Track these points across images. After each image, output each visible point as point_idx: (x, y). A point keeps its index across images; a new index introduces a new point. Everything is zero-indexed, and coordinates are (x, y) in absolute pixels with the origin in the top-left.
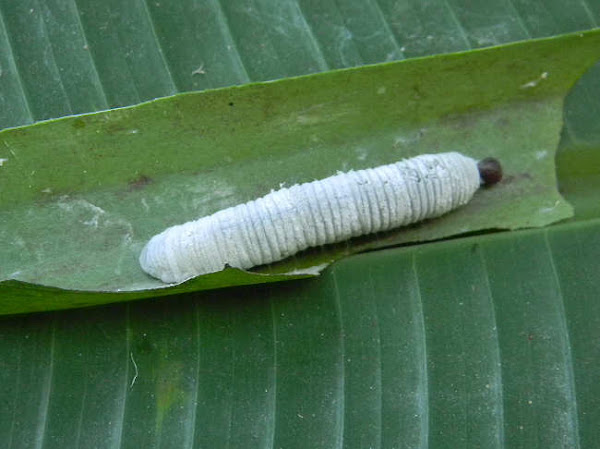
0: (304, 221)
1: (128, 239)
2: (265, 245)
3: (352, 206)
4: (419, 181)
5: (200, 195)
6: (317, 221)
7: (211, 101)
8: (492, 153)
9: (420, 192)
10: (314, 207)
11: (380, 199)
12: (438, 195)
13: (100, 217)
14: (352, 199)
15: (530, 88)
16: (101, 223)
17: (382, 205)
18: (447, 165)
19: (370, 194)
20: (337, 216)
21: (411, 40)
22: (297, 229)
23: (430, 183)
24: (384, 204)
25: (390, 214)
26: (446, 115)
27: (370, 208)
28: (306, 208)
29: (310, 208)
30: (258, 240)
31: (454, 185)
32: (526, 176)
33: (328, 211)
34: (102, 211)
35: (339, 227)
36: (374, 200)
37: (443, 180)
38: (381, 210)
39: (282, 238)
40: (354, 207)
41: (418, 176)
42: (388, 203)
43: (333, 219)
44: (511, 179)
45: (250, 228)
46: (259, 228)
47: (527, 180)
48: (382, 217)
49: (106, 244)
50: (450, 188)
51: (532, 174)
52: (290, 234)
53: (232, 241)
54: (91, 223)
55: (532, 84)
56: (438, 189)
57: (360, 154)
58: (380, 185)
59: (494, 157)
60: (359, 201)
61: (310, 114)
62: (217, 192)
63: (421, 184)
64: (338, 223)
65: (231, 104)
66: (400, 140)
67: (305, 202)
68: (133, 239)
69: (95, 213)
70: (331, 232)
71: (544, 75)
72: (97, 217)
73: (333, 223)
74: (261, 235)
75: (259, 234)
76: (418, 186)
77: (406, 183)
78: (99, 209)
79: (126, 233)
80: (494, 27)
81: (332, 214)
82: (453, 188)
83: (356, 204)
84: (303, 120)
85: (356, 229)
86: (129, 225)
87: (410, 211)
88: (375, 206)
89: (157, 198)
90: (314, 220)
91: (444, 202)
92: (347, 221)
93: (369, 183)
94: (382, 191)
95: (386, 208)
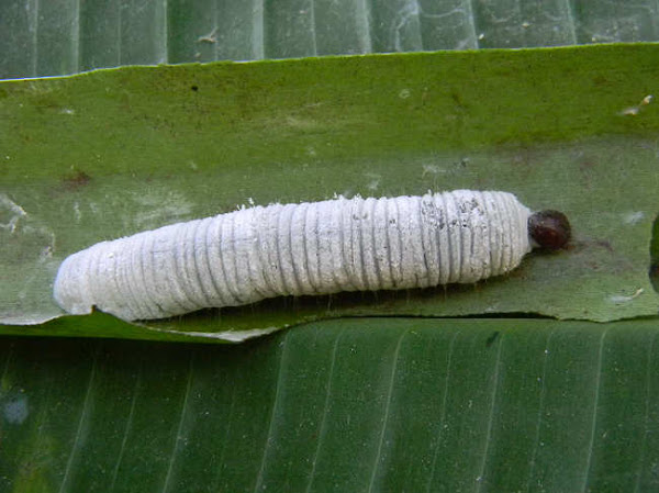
0: (265, 258)
1: (47, 253)
2: (207, 282)
3: (336, 248)
4: (442, 226)
5: (148, 208)
6: (283, 260)
7: (168, 80)
8: (560, 204)
9: (438, 244)
10: (283, 241)
11: (377, 246)
12: (467, 253)
13: (20, 219)
14: (337, 238)
15: (629, 115)
16: (19, 228)
17: (379, 253)
18: (490, 209)
19: (364, 235)
20: (313, 258)
21: (496, 26)
22: (253, 268)
23: (457, 232)
24: (382, 252)
25: (391, 268)
26: (503, 141)
27: (362, 255)
28: (272, 240)
29: (277, 241)
30: (198, 275)
31: (493, 240)
32: (605, 245)
33: (301, 249)
34: (24, 213)
35: (316, 276)
36: (368, 245)
37: (477, 231)
38: (376, 261)
39: (231, 276)
40: (338, 250)
41: (441, 220)
42: (389, 253)
43: (307, 263)
44: (582, 246)
45: (189, 257)
46: (200, 258)
47: (604, 251)
48: (378, 271)
49: (20, 257)
50: (486, 244)
51: (614, 244)
52: (243, 272)
53: (163, 272)
54: (9, 225)
55: (633, 112)
56: (467, 242)
57: (371, 180)
58: (383, 224)
59: (563, 211)
60: (347, 243)
61: (304, 115)
62: (171, 209)
63: (444, 232)
64: (314, 269)
65: (195, 89)
66: (431, 168)
67: (272, 231)
68: (53, 254)
69: (15, 214)
70: (304, 279)
71: (647, 99)
72: (15, 219)
73: (307, 268)
74: (202, 267)
75: (199, 265)
76: (437, 234)
77: (421, 227)
78: (20, 208)
79: (47, 246)
80: (623, 20)
81: (306, 255)
82: (491, 244)
83: (342, 246)
84: (294, 122)
85: (341, 281)
86: (53, 235)
87: (423, 269)
88: (369, 254)
89: (92, 205)
90: (279, 259)
91: (475, 263)
92: (327, 268)
93: (369, 218)
94: (383, 232)
95: (385, 260)
